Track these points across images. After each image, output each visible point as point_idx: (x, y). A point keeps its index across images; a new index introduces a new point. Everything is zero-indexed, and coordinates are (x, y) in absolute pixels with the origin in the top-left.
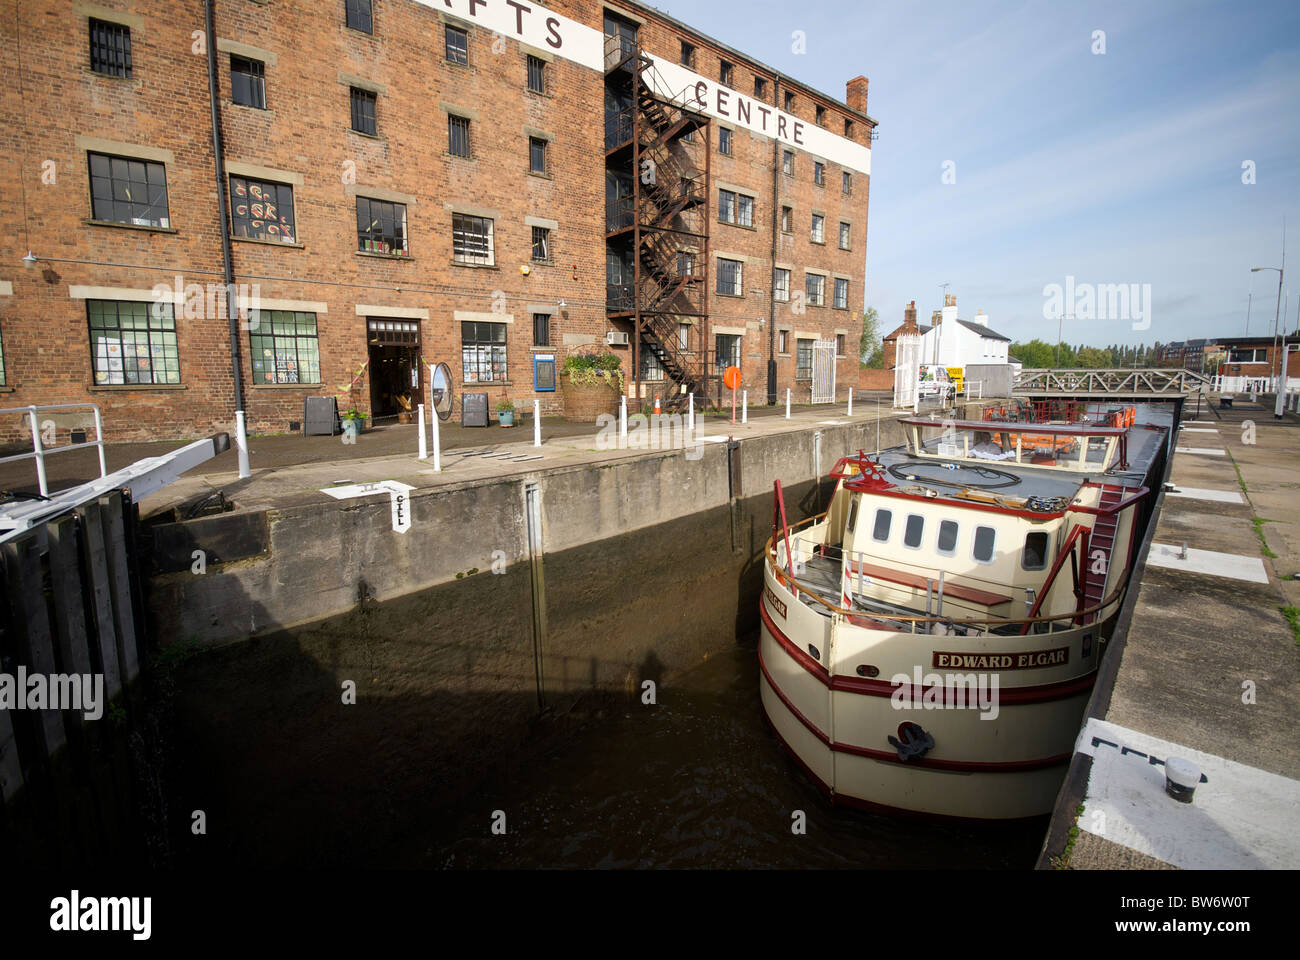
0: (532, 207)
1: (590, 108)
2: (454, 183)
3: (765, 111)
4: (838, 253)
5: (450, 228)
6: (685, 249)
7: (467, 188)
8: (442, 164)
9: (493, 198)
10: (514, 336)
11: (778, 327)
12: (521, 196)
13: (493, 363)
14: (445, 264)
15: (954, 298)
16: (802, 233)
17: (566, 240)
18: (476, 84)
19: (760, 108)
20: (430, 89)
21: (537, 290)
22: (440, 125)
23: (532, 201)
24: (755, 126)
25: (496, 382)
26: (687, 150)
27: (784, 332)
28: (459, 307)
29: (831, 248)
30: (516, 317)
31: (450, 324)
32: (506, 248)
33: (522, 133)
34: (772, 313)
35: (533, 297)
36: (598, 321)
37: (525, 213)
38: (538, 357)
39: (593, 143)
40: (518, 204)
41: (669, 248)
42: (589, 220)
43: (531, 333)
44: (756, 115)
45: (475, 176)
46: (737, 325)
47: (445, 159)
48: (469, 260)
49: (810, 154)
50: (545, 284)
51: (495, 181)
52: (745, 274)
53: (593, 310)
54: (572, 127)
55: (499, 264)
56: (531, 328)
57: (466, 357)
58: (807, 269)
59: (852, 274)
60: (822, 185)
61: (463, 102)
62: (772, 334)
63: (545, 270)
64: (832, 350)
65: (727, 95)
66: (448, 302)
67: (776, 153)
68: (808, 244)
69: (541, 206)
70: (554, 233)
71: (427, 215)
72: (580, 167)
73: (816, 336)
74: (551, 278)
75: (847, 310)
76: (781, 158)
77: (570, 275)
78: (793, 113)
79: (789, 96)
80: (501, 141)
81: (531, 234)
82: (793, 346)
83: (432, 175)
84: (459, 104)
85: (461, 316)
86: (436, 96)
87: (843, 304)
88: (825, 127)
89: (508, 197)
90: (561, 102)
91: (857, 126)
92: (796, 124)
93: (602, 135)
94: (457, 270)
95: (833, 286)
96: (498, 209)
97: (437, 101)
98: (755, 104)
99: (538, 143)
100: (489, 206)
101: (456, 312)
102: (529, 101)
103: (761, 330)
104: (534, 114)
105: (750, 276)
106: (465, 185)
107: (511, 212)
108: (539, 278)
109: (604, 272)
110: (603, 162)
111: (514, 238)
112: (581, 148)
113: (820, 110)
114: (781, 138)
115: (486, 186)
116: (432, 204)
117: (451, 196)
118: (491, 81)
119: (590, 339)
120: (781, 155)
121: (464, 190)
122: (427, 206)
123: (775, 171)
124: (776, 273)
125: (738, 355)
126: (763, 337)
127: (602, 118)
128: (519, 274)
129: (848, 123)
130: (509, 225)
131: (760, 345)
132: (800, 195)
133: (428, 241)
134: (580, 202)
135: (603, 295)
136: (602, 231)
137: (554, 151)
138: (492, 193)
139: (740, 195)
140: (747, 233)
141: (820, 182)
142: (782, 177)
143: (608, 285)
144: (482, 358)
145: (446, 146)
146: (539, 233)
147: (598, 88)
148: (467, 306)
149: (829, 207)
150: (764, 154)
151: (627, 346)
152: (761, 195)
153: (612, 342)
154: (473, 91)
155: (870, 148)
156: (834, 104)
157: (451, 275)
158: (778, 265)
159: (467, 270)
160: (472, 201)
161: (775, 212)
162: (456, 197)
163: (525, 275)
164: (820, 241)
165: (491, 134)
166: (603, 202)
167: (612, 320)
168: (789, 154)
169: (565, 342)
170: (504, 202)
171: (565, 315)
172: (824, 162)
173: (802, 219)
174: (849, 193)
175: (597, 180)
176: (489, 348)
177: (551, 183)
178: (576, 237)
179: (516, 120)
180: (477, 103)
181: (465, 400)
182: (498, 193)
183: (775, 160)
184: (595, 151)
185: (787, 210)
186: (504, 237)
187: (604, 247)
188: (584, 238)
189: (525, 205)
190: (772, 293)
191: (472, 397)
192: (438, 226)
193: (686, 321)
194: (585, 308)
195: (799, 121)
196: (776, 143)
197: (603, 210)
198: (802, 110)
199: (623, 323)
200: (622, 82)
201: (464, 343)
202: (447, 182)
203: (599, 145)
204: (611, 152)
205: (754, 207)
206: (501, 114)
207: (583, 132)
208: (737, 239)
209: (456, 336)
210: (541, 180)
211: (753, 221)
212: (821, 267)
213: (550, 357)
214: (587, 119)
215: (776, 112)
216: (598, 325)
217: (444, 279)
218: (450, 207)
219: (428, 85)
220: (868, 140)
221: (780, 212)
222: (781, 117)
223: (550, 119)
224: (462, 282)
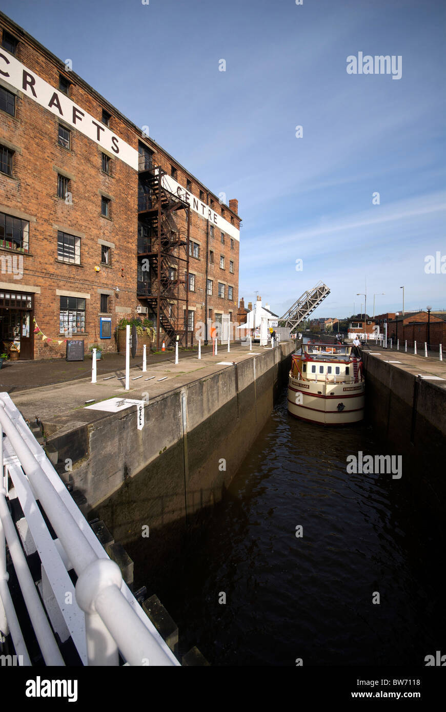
0: (102, 234)
1: (132, 188)
2: (59, 214)
3: (204, 206)
4: (229, 274)
5: (56, 240)
6: (173, 266)
7: (67, 218)
8: (53, 201)
9: (81, 226)
10: (90, 307)
11: (208, 307)
12: (96, 227)
13: (77, 322)
14: (52, 260)
15: (260, 298)
16: (217, 264)
17: (118, 254)
18: (74, 162)
19: (202, 204)
20: (48, 157)
21: (104, 281)
22: (53, 179)
23: (102, 231)
24: (200, 212)
25: (79, 333)
26: (173, 217)
27: (210, 310)
28: (59, 287)
29: (227, 272)
30: (92, 295)
31: (53, 297)
32: (87, 255)
33: (98, 193)
34: (206, 300)
35: (101, 285)
36: (132, 300)
37: (98, 237)
38: (103, 319)
39: (132, 206)
40: (95, 232)
41: (165, 265)
42: (130, 245)
43: (99, 305)
44: (200, 207)
45: (72, 212)
46: (193, 306)
47: (55, 199)
48: (66, 260)
49: (219, 229)
50: (107, 278)
51: (83, 217)
52: (196, 281)
53: (130, 294)
54: (123, 195)
55: (83, 264)
56: (99, 302)
57: (61, 318)
58: (219, 281)
59: (234, 285)
60: (224, 243)
61: (67, 169)
62: (206, 310)
63: (107, 270)
64: (228, 319)
65: (189, 195)
66: (53, 284)
67: (208, 226)
68: (219, 269)
69: (106, 234)
70: (113, 250)
71: (42, 230)
72: (126, 217)
73: (222, 312)
74: (110, 275)
75: (232, 300)
76: (210, 228)
77: (120, 274)
78: (213, 209)
79: (212, 201)
80: (87, 195)
81: (101, 249)
82: (214, 317)
83: (47, 206)
84: (64, 169)
85: (59, 293)
86: (51, 162)
87: (231, 298)
88: (224, 218)
89: (89, 226)
90: (118, 181)
91: (235, 219)
92: (215, 215)
93: (137, 203)
94: (59, 265)
95: (228, 289)
96: (84, 232)
97: (52, 165)
98: (200, 202)
99: (105, 200)
100: (79, 230)
101: (57, 290)
102: (102, 177)
103: (202, 308)
104: (103, 184)
105: (198, 282)
106: (66, 216)
107: (91, 235)
108: (104, 274)
109: (136, 274)
110: (137, 216)
111: (92, 250)
112: (127, 208)
113: (223, 210)
114: (210, 220)
115: (77, 218)
116: (45, 224)
117: (57, 221)
118: (83, 161)
119: (129, 310)
120: (210, 227)
121: (66, 219)
122: (43, 224)
123: (207, 234)
124: (208, 281)
125: (192, 320)
126: (203, 312)
127: (137, 194)
128: (94, 271)
129: (232, 218)
130: (90, 242)
131: (201, 316)
132: (216, 246)
133: (42, 246)
134: (126, 236)
135: (135, 286)
136: (136, 252)
137: (115, 206)
138: (80, 223)
139: (195, 243)
140: (197, 261)
141: (223, 242)
142: (210, 237)
143: (138, 281)
144: (71, 318)
145: (56, 191)
146: (105, 249)
147: (136, 178)
148: (64, 287)
149: (226, 253)
150: (203, 225)
151: (146, 314)
152: (202, 243)
153: (140, 312)
154: (72, 164)
155: (239, 229)
156: (227, 208)
157: (55, 267)
158: (209, 278)
159: (65, 266)
160: (70, 226)
161: (207, 253)
162: (60, 222)
163: (97, 271)
164: (223, 268)
165: (81, 190)
166: (136, 237)
167: (140, 300)
168: (212, 227)
169: (116, 311)
170: (87, 229)
171: (117, 296)
172: (224, 233)
173: (216, 257)
174: (232, 248)
175: (134, 226)
176: (75, 313)
177: (112, 223)
178: (123, 253)
179: (95, 186)
180: (74, 171)
181: (69, 345)
182: (84, 224)
183: (207, 229)
184: (133, 210)
185: (211, 252)
186: (86, 249)
187: (137, 260)
188: (127, 254)
189: (98, 233)
190: (206, 292)
191: (74, 343)
192: (49, 238)
193: (171, 302)
194: (127, 292)
195: (216, 214)
196: (207, 221)
197: (136, 241)
198: (216, 209)
199: (144, 302)
200: (147, 179)
201: (61, 309)
202: (55, 212)
203: (135, 207)
204: (141, 212)
205: (199, 249)
206: (88, 180)
207: (128, 199)
208: (193, 264)
209: (56, 305)
210: (107, 221)
211: (199, 256)
212: (224, 280)
213: (109, 319)
214: (130, 193)
215: (207, 208)
216: (133, 302)
217: (52, 269)
218: (56, 227)
219: (46, 155)
220: (238, 227)
221: (209, 252)
222: (209, 210)
223: (113, 189)
224: (61, 273)
